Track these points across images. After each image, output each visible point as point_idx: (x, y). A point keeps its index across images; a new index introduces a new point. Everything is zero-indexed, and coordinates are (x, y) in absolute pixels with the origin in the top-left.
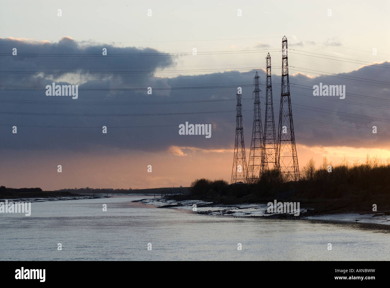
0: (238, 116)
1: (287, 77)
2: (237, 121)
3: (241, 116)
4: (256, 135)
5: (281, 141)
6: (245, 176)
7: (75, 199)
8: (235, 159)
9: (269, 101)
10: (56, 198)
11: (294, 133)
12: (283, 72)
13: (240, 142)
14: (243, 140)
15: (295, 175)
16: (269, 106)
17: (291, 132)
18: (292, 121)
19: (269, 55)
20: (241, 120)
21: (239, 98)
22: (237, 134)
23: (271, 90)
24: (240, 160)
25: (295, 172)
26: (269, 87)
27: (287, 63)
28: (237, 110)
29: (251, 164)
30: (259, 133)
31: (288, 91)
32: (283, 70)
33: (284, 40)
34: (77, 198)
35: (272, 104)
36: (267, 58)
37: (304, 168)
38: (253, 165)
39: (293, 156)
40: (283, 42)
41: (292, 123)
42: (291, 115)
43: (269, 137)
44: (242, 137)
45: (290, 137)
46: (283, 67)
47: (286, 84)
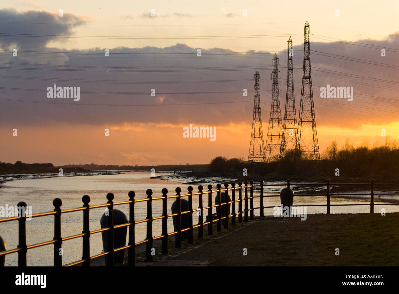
0: (255, 96)
1: (308, 61)
2: (255, 100)
3: (259, 96)
4: (274, 114)
5: (302, 121)
6: (262, 155)
7: (89, 175)
8: (252, 138)
9: (290, 83)
10: (71, 174)
11: (314, 115)
12: (305, 56)
13: (257, 121)
14: (261, 119)
15: (315, 154)
16: (290, 88)
17: (312, 114)
18: (313, 103)
19: (290, 38)
20: (259, 100)
21: (257, 78)
22: (255, 113)
23: (292, 73)
24: (257, 139)
25: (314, 152)
26: (290, 70)
27: (309, 47)
28: (255, 89)
29: (269, 142)
30: (277, 113)
31: (310, 74)
32: (305, 54)
33: (306, 25)
34: (91, 173)
35: (293, 86)
36: (289, 42)
37: (327, 148)
38: (271, 144)
39: (313, 137)
40: (305, 27)
41: (312, 105)
42: (311, 97)
43: (290, 118)
44: (260, 116)
45: (311, 118)
46: (304, 51)
47: (307, 68)
